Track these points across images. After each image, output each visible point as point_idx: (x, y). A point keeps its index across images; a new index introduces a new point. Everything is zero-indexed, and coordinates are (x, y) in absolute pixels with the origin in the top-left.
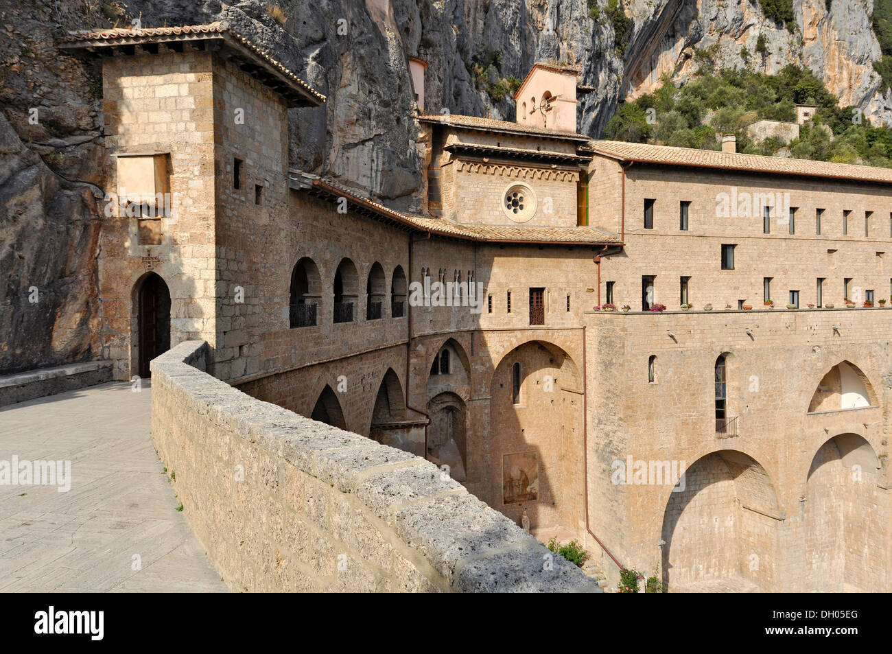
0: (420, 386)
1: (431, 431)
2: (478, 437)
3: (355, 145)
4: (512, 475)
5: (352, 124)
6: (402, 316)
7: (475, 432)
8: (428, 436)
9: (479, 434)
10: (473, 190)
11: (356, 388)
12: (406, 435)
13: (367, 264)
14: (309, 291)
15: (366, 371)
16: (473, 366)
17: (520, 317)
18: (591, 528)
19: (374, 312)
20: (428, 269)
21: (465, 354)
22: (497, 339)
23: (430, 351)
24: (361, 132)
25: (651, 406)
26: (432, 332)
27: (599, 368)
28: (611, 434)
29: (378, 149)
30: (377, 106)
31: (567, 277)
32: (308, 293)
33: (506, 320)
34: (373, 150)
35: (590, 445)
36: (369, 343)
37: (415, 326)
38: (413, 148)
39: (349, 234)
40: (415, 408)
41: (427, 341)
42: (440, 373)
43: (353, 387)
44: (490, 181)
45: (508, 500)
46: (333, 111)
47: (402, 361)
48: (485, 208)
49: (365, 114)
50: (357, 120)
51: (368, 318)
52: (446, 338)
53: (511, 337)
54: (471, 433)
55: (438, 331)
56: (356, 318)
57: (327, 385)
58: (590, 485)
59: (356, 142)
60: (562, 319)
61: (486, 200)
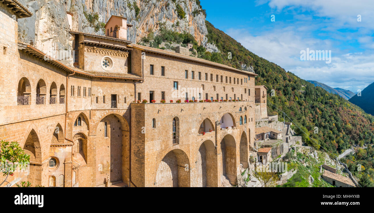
0: (70, 131)
1: (74, 147)
2: (92, 150)
3: (46, 40)
4: (104, 163)
5: (45, 32)
6: (63, 103)
7: (91, 148)
8: (73, 149)
9: (92, 148)
10: (90, 58)
11: (45, 131)
12: (64, 149)
13: (50, 82)
14: (26, 91)
15: (49, 124)
16: (90, 123)
17: (108, 105)
18: (132, 181)
19: (52, 101)
20: (74, 86)
21: (87, 118)
22: (99, 113)
23: (74, 117)
24: (48, 35)
25: (153, 136)
26: (75, 110)
27: (136, 123)
28: (140, 147)
29: (55, 42)
30: (55, 26)
31: (124, 90)
32: (25, 92)
33: (103, 106)
34: (53, 42)
35: (132, 151)
36: (50, 113)
37: (69, 107)
38: (68, 42)
39: (42, 70)
40: (68, 139)
41: (73, 113)
42: (78, 126)
43: (44, 130)
44: (97, 55)
45: (102, 173)
46: (38, 27)
47: (63, 121)
48: (95, 65)
49: (50, 29)
50: (47, 31)
51: (50, 103)
52: (80, 112)
53: (104, 112)
54: (89, 148)
55: (78, 110)
56: (45, 103)
57: (33, 129)
58: (132, 166)
59: (47, 39)
60: (123, 106)
61: (95, 62)
